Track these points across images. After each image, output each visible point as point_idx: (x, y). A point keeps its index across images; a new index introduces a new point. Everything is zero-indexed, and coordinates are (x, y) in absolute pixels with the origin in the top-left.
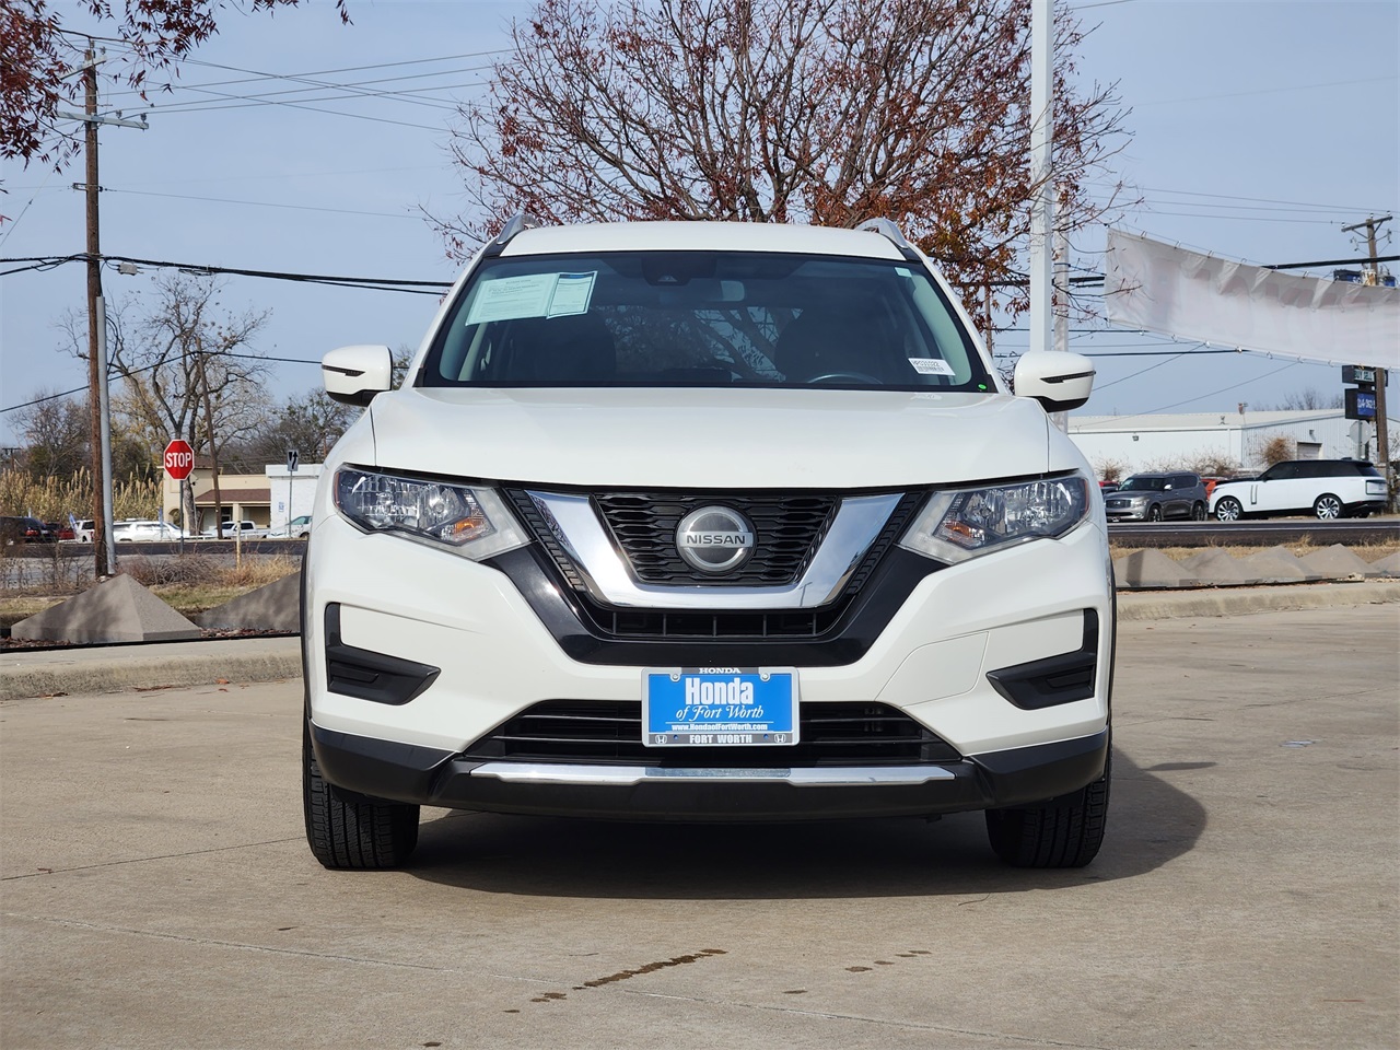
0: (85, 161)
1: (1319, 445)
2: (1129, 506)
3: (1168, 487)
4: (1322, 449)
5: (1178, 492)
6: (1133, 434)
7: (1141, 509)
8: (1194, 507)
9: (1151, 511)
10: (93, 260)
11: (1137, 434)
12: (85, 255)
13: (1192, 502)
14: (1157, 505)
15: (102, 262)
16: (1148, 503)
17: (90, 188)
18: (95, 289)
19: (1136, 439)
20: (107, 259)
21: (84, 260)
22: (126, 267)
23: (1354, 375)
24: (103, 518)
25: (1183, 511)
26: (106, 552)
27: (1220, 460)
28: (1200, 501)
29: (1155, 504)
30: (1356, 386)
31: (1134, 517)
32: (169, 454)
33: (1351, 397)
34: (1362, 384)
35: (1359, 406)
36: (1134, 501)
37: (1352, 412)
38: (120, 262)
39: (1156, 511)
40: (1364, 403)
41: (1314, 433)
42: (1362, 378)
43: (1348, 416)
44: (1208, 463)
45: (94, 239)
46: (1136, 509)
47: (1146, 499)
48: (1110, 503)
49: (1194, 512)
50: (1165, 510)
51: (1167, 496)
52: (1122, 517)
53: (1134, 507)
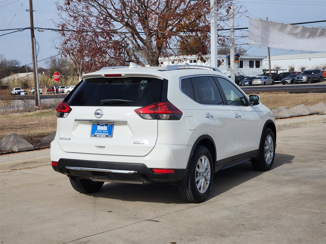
0: (29, 4)
2: (303, 78)
3: (313, 73)
5: (315, 75)
7: (306, 79)
9: (308, 80)
10: (32, 29)
12: (30, 27)
13: (319, 77)
14: (310, 78)
15: (34, 29)
17: (31, 11)
18: (33, 36)
19: (310, 60)
20: (35, 28)
21: (30, 29)
22: (40, 30)
24: (37, 92)
25: (317, 79)
26: (38, 100)
29: (309, 78)
31: (304, 81)
32: (55, 75)
36: (304, 77)
38: (39, 29)
45: (32, 23)
47: (307, 76)
48: (298, 78)
49: (320, 79)
50: (312, 79)
51: (312, 76)
52: (301, 81)
53: (304, 78)
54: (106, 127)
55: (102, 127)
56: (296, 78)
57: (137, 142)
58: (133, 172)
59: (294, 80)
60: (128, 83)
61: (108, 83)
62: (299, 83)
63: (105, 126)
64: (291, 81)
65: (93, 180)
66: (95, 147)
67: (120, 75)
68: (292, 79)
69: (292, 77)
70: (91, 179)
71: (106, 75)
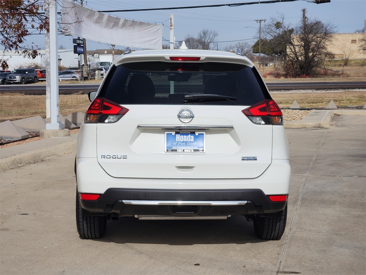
1: (61, 59)
2: (16, 78)
3: (27, 73)
4: (62, 60)
5: (30, 74)
6: (10, 56)
7: (19, 79)
8: (34, 78)
9: (22, 80)
11: (11, 56)
14: (24, 78)
16: (21, 77)
19: (11, 57)
23: (76, 41)
25: (31, 80)
27: (36, 64)
28: (36, 77)
30: (77, 44)
31: (17, 81)
33: (75, 47)
34: (78, 44)
35: (78, 50)
37: (75, 52)
39: (24, 79)
40: (79, 49)
41: (60, 56)
42: (78, 42)
43: (75, 53)
44: (32, 64)
46: (18, 79)
47: (21, 76)
48: (10, 77)
49: (34, 80)
50: (26, 79)
51: (26, 75)
52: (14, 81)
53: (18, 78)
54: (192, 136)
55: (185, 136)
56: (8, 78)
57: (246, 158)
58: (244, 202)
59: (5, 79)
60: (205, 71)
61: (170, 70)
62: (11, 84)
63: (190, 135)
64: (2, 80)
65: (140, 219)
66: (176, 168)
67: (198, 59)
68: (3, 78)
69: (3, 76)
70: (136, 216)
71: (172, 58)
